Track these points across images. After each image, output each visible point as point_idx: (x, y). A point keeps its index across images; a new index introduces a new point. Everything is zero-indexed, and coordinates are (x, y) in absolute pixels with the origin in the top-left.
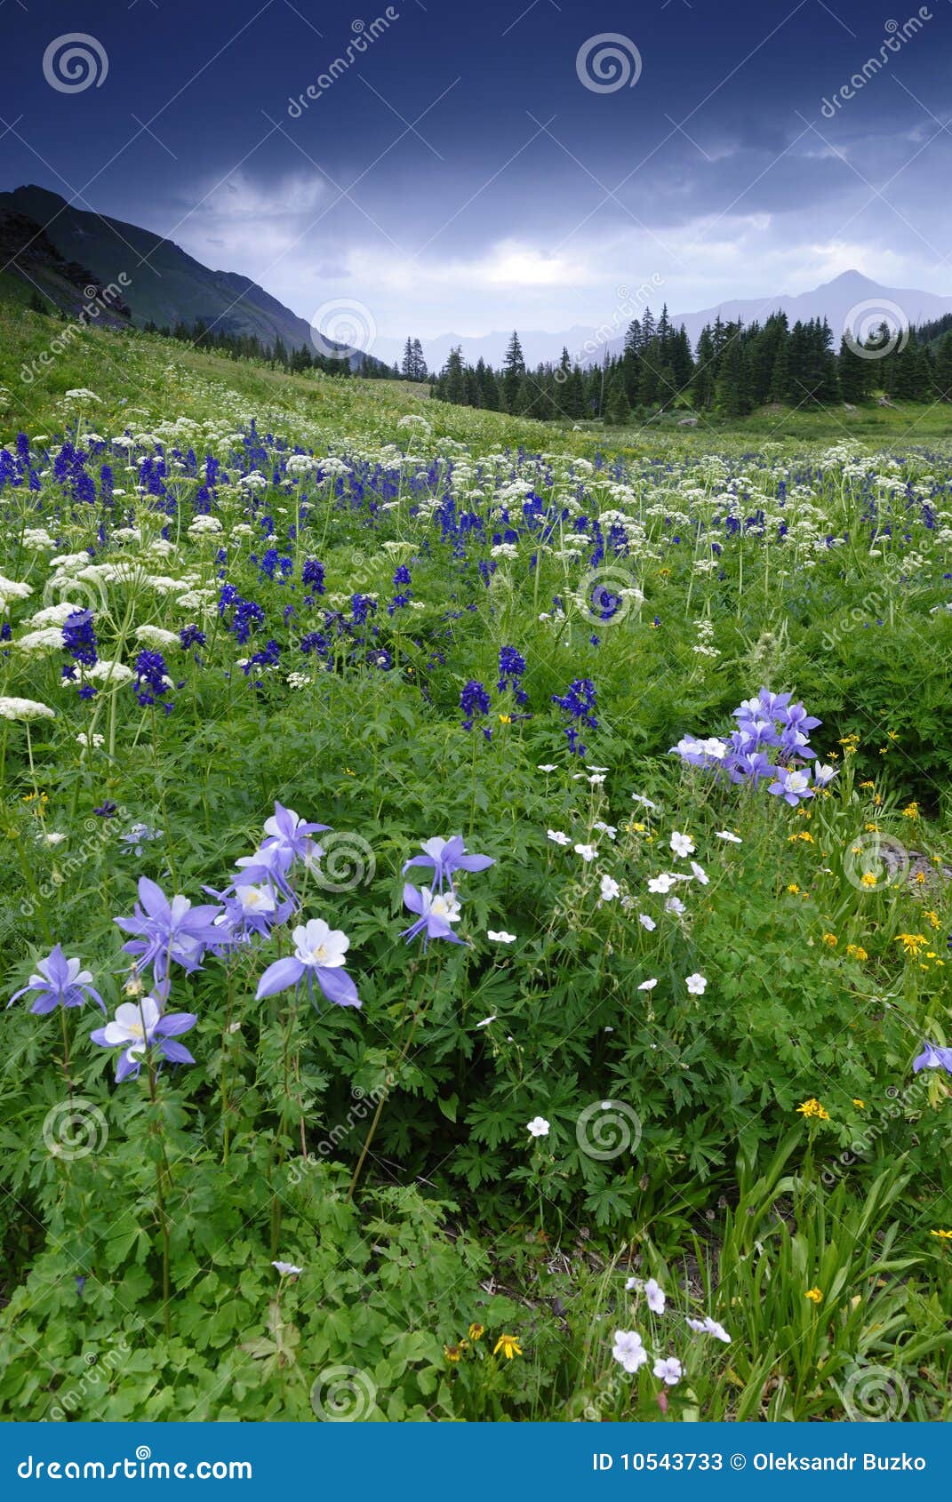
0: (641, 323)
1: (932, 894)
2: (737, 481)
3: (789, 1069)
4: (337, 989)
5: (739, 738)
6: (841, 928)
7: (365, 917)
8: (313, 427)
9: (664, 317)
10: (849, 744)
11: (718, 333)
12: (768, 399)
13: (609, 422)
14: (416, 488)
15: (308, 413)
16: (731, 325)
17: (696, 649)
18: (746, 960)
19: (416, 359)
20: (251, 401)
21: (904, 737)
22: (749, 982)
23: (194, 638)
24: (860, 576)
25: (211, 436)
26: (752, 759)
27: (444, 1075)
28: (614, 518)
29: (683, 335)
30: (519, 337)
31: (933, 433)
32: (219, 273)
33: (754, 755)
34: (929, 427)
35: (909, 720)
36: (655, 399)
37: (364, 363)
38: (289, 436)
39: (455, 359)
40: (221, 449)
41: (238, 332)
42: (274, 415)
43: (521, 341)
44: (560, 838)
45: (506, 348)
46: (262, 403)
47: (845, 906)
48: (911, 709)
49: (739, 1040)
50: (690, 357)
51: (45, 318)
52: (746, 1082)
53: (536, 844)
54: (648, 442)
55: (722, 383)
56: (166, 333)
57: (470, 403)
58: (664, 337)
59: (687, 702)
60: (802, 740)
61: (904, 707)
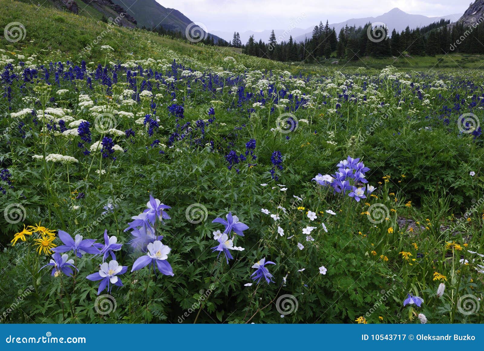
0: (319, 27)
1: (416, 236)
2: (348, 81)
3: (354, 303)
4: (164, 269)
5: (339, 175)
6: (378, 249)
7: (191, 240)
8: (199, 63)
9: (327, 24)
10: (386, 179)
11: (346, 30)
12: (365, 54)
13: (306, 62)
14: (231, 83)
15: (198, 58)
16: (351, 28)
17: (328, 142)
18: (338, 260)
19: (237, 39)
20: (177, 54)
21: (408, 177)
22: (339, 269)
23: (131, 133)
24: (393, 117)
25: (160, 65)
26: (343, 183)
27: (220, 302)
28: (297, 92)
29: (334, 32)
30: (274, 32)
31: (426, 67)
32: (168, 9)
33: (344, 182)
34: (424, 65)
35: (409, 170)
36: (323, 54)
37: (219, 41)
38: (190, 66)
39: (251, 40)
40: (163, 70)
41: (175, 30)
42: (186, 59)
43: (275, 33)
44: (266, 211)
45: (269, 36)
46: (182, 54)
47: (382, 240)
48: (410, 166)
49: (334, 292)
50: (336, 39)
51: (106, 24)
52: (337, 308)
53: (257, 214)
54: (320, 69)
55: (348, 48)
56: (149, 30)
57: (256, 55)
58: (327, 32)
59: (325, 162)
60: (362, 176)
61: (408, 165)
